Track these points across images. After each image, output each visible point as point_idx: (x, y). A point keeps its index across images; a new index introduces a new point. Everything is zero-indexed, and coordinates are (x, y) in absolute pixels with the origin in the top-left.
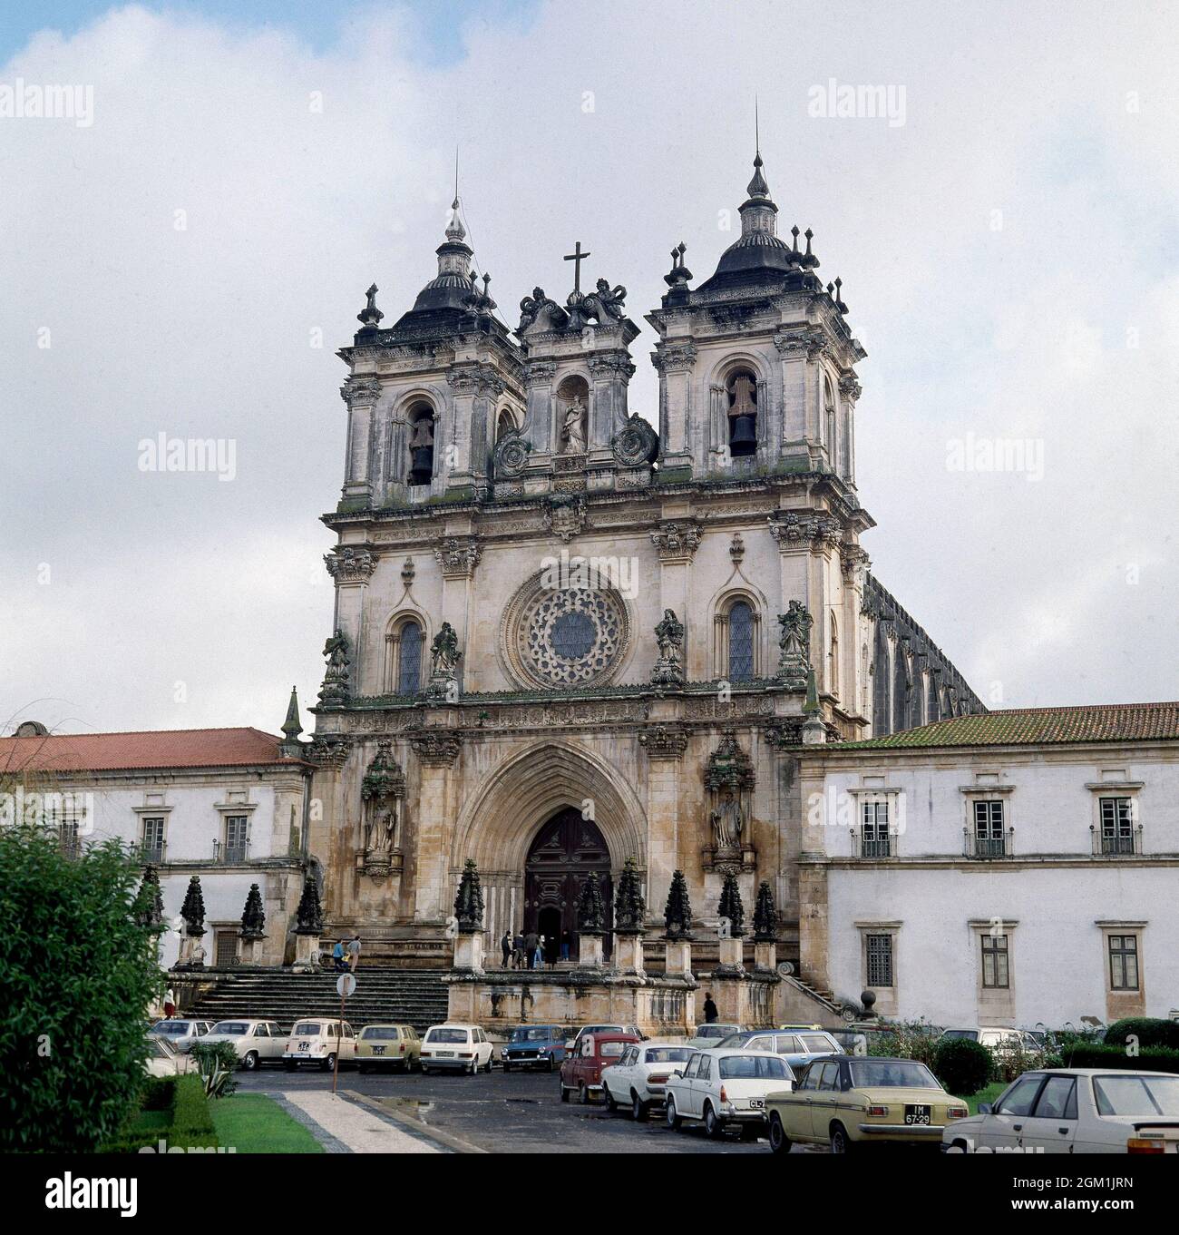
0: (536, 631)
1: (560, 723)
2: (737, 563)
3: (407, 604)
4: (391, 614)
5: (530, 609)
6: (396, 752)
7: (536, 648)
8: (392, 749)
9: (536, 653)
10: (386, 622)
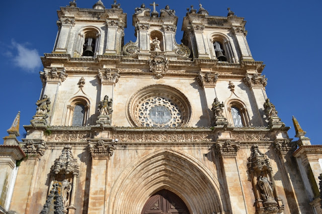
0: (142, 111)
1: (169, 141)
2: (232, 90)
3: (81, 94)
4: (71, 97)
5: (140, 103)
6: (74, 152)
7: (143, 118)
8: (72, 151)
9: (143, 120)
10: (68, 100)
